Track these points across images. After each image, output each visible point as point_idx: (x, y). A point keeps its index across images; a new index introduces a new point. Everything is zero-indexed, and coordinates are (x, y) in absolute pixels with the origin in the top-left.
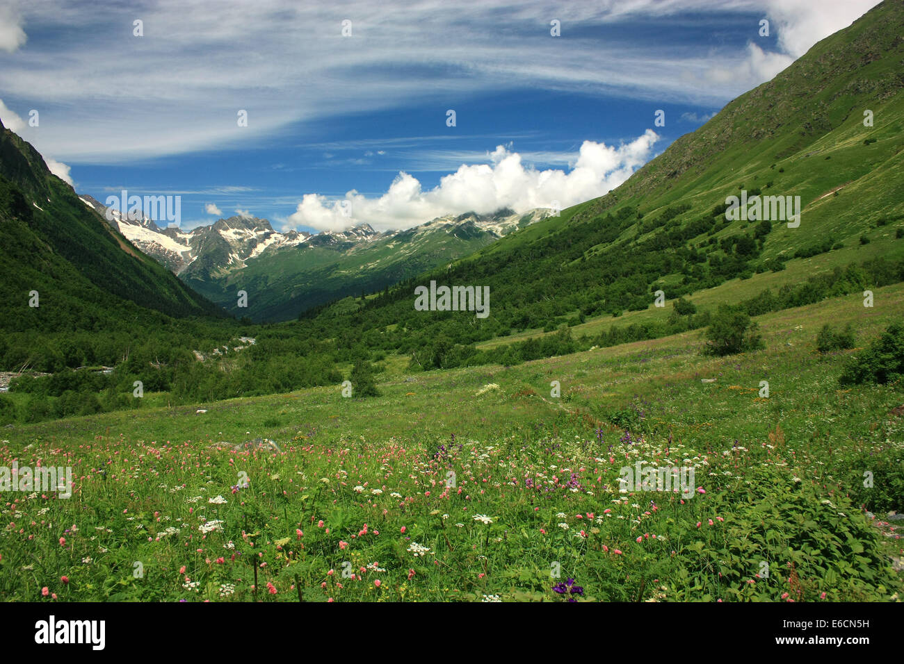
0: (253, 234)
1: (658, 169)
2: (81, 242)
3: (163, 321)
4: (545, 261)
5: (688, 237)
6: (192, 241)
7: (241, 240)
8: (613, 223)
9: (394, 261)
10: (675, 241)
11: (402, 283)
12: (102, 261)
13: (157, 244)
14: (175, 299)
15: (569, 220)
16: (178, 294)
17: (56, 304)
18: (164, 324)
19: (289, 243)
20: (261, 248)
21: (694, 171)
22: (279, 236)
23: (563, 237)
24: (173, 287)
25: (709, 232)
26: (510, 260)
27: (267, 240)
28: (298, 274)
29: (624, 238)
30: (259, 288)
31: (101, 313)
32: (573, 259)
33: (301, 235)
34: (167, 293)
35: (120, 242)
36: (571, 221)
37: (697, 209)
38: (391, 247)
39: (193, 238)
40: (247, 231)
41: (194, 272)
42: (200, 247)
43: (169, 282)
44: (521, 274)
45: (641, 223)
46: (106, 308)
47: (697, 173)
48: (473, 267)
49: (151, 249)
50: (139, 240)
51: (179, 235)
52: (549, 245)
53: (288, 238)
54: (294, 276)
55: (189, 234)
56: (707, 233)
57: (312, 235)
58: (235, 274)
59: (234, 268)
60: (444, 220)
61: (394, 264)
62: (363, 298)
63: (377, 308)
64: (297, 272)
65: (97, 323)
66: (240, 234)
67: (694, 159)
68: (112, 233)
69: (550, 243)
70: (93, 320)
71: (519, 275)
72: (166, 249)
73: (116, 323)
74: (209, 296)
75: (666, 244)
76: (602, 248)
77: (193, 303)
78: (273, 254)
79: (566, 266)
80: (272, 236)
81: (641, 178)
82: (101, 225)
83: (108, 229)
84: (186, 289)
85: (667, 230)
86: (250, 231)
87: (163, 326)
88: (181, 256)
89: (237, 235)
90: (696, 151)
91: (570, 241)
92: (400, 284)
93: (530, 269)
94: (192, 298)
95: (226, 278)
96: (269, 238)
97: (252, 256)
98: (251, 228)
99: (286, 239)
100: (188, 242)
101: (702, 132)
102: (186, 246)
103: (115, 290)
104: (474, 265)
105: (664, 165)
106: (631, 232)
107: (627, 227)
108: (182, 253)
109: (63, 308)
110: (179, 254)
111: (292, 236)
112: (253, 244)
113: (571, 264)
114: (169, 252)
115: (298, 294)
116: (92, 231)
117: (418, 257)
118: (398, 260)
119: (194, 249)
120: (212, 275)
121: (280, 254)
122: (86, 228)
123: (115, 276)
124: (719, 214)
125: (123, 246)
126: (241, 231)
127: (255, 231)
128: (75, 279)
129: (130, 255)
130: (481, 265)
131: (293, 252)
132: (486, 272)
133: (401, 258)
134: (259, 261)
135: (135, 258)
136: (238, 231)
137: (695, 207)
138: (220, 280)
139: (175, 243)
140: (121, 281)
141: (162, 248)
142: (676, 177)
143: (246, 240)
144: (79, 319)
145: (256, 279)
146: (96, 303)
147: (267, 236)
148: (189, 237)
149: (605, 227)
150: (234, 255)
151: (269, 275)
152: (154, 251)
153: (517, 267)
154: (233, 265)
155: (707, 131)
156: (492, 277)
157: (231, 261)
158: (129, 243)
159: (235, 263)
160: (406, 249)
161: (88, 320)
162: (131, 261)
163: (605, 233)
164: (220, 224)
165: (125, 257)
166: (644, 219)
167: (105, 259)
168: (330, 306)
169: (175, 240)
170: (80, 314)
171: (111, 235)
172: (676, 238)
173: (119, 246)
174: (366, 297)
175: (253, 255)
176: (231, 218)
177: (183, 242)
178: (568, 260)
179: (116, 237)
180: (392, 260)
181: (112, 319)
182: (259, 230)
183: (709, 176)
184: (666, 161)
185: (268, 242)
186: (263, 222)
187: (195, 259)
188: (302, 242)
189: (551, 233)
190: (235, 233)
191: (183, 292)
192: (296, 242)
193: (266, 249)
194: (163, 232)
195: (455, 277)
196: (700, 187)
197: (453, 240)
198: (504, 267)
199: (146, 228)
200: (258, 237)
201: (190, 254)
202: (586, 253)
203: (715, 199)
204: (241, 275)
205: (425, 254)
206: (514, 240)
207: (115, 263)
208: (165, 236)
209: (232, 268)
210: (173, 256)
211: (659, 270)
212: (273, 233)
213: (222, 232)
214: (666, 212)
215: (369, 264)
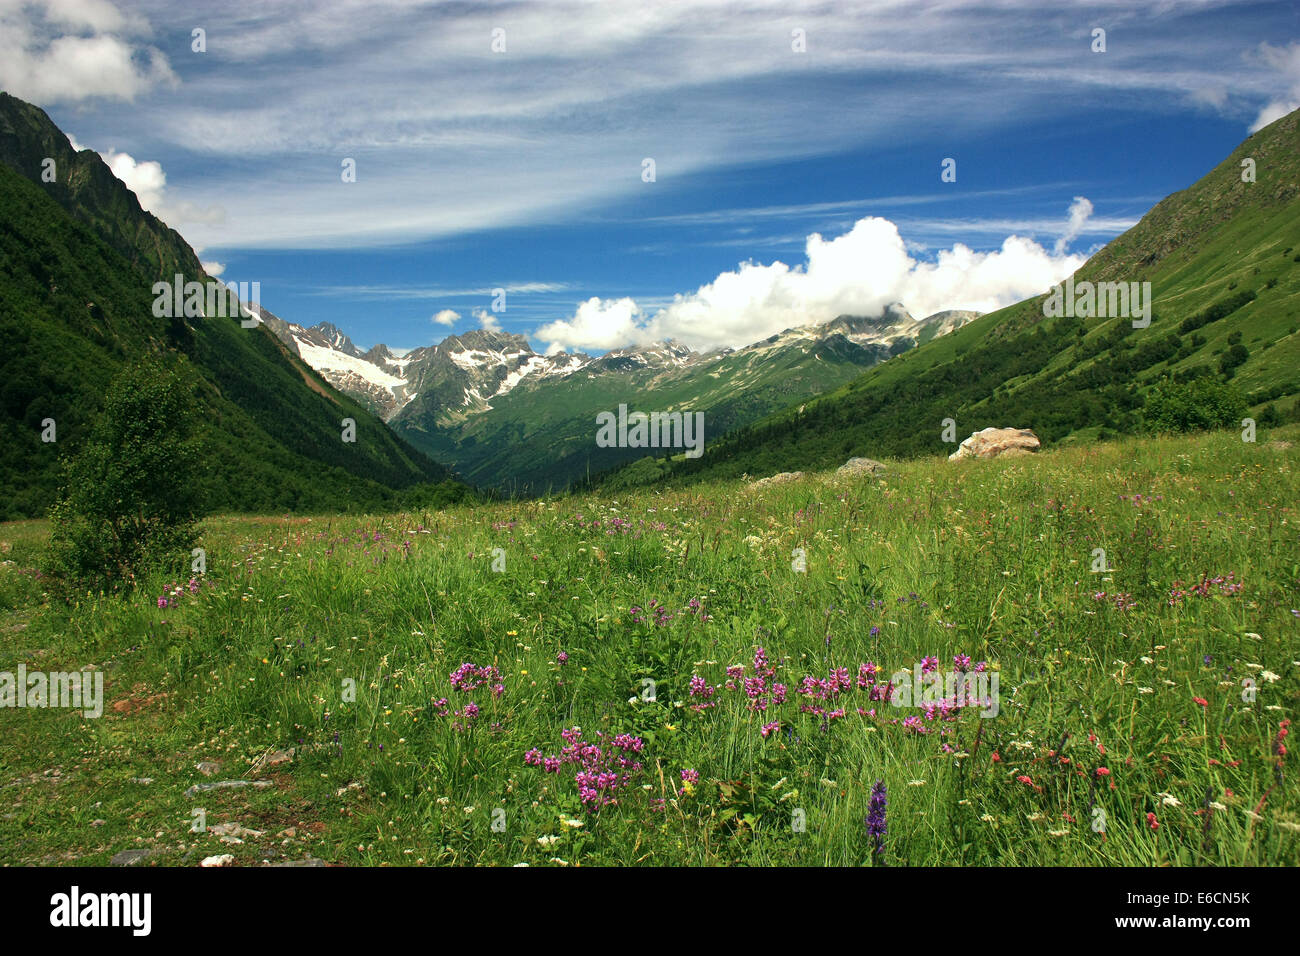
0: (502, 359)
1: (1128, 250)
2: (249, 376)
3: (383, 495)
4: (938, 403)
5: (1139, 367)
6: (408, 369)
7: (482, 368)
8: (1045, 342)
9: (720, 399)
10: (1118, 373)
11: (728, 435)
12: (280, 405)
13: (355, 375)
14: (385, 460)
15: (987, 335)
16: (391, 453)
17: (249, 474)
18: (385, 499)
19: (556, 371)
20: (513, 380)
21: (1181, 255)
22: (541, 360)
23: (968, 364)
24: (383, 442)
25: (1170, 359)
26: (886, 401)
27: (522, 367)
28: (572, 420)
29: (1053, 367)
30: (511, 443)
31: (302, 484)
32: (978, 400)
33: (575, 359)
34: (374, 452)
35: (305, 375)
36: (991, 336)
37: (1166, 320)
38: (716, 376)
39: (410, 366)
40: (492, 353)
41: (412, 419)
42: (421, 378)
43: (376, 434)
44: (900, 422)
45: (1081, 343)
46: (309, 478)
47: (1185, 258)
48: (834, 411)
49: (347, 383)
50: (328, 370)
51: (388, 361)
52: (946, 378)
53: (555, 364)
54: (565, 422)
55: (404, 358)
56: (1166, 362)
57: (592, 358)
58: (474, 421)
59: (472, 412)
60: (799, 333)
61: (719, 404)
62: (668, 459)
63: (687, 474)
64: (569, 417)
65: (301, 499)
66: (481, 358)
67: (1183, 236)
68: (292, 362)
69: (948, 374)
70: (296, 494)
71: (896, 425)
72: (368, 384)
73: (323, 498)
74: (434, 455)
75: (1104, 378)
76: (1019, 383)
77: (412, 466)
78: (532, 388)
79: (965, 410)
80: (530, 360)
81: (1101, 265)
82: (277, 351)
83: (287, 356)
84: (403, 445)
85: (1114, 356)
86: (497, 354)
87: (384, 503)
88: (392, 393)
89: (477, 361)
90: (1186, 222)
91: (977, 371)
92: (725, 438)
93: (914, 414)
94: (411, 459)
95: (460, 427)
96: (527, 364)
97: (499, 392)
98: (499, 348)
99: (551, 365)
100: (402, 372)
101: (1199, 190)
102: (399, 378)
103: (301, 448)
104: (834, 408)
105: (1138, 244)
106: (1064, 358)
107: (1061, 350)
108: (394, 389)
109: (258, 478)
110: (389, 390)
111: (561, 360)
112: (501, 373)
113: (972, 408)
114: (374, 387)
115: (574, 451)
116: (264, 360)
117: (757, 392)
118: (727, 396)
119: (412, 382)
120: (439, 423)
121: (543, 388)
122: (256, 355)
123: (299, 427)
124: (1190, 331)
125: (309, 381)
126: (483, 354)
127: (504, 354)
128: (253, 434)
129: (320, 395)
130: (845, 407)
131: (561, 388)
132: (850, 419)
133: (731, 394)
134: (510, 400)
135: (326, 398)
136: (478, 353)
137: (1164, 317)
138: (451, 430)
139: (382, 372)
140: (309, 434)
141: (362, 381)
142: (1154, 265)
143: (490, 368)
144: (278, 493)
145: (505, 428)
146: (295, 471)
147: (523, 361)
148: (403, 363)
149: (1034, 348)
150: (471, 392)
151: (527, 421)
152: (351, 387)
153: (896, 412)
154: (471, 406)
155: (1206, 189)
156: (858, 427)
157: (467, 401)
158: (317, 376)
159: (474, 403)
160: (739, 379)
161: (291, 495)
162: (321, 403)
163: (1028, 360)
164: (450, 344)
165: (312, 398)
166: (1087, 337)
167: (286, 404)
168: (618, 471)
169: (382, 369)
170: (279, 487)
171: (291, 365)
172: (1120, 370)
173: (304, 380)
174: (673, 458)
175: (502, 391)
176: (467, 333)
177: (394, 371)
178: (970, 401)
179: (298, 368)
180: (719, 397)
181: (318, 493)
182: (511, 352)
183: (1203, 262)
184: (1141, 239)
185: (525, 370)
186: (516, 339)
187: (413, 397)
188: (576, 369)
189: (958, 355)
190: (474, 357)
191: (398, 450)
192: (568, 370)
193: (521, 382)
194: (365, 357)
195: (804, 427)
196: (1186, 281)
197: (814, 364)
198: (875, 412)
199: (339, 350)
200: (509, 363)
201: (405, 390)
202: (996, 393)
203: (1196, 304)
204: (484, 422)
205: (768, 387)
206: (902, 366)
207: (298, 407)
208: (367, 363)
209: (469, 412)
210: (380, 394)
211: (1072, 422)
212: (532, 356)
213: (454, 356)
214: (1119, 326)
215: (682, 404)
